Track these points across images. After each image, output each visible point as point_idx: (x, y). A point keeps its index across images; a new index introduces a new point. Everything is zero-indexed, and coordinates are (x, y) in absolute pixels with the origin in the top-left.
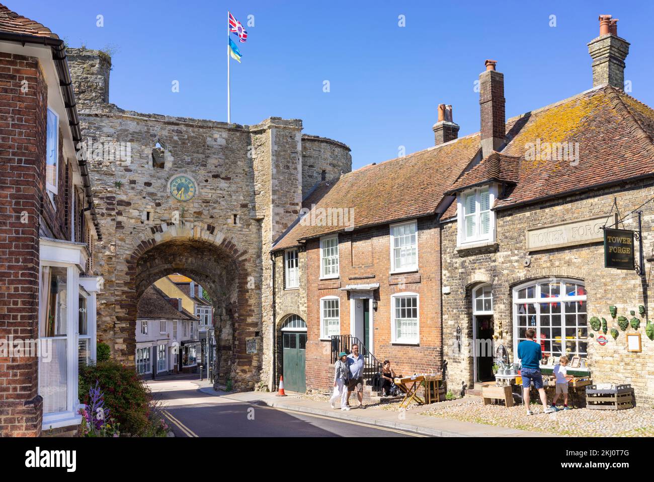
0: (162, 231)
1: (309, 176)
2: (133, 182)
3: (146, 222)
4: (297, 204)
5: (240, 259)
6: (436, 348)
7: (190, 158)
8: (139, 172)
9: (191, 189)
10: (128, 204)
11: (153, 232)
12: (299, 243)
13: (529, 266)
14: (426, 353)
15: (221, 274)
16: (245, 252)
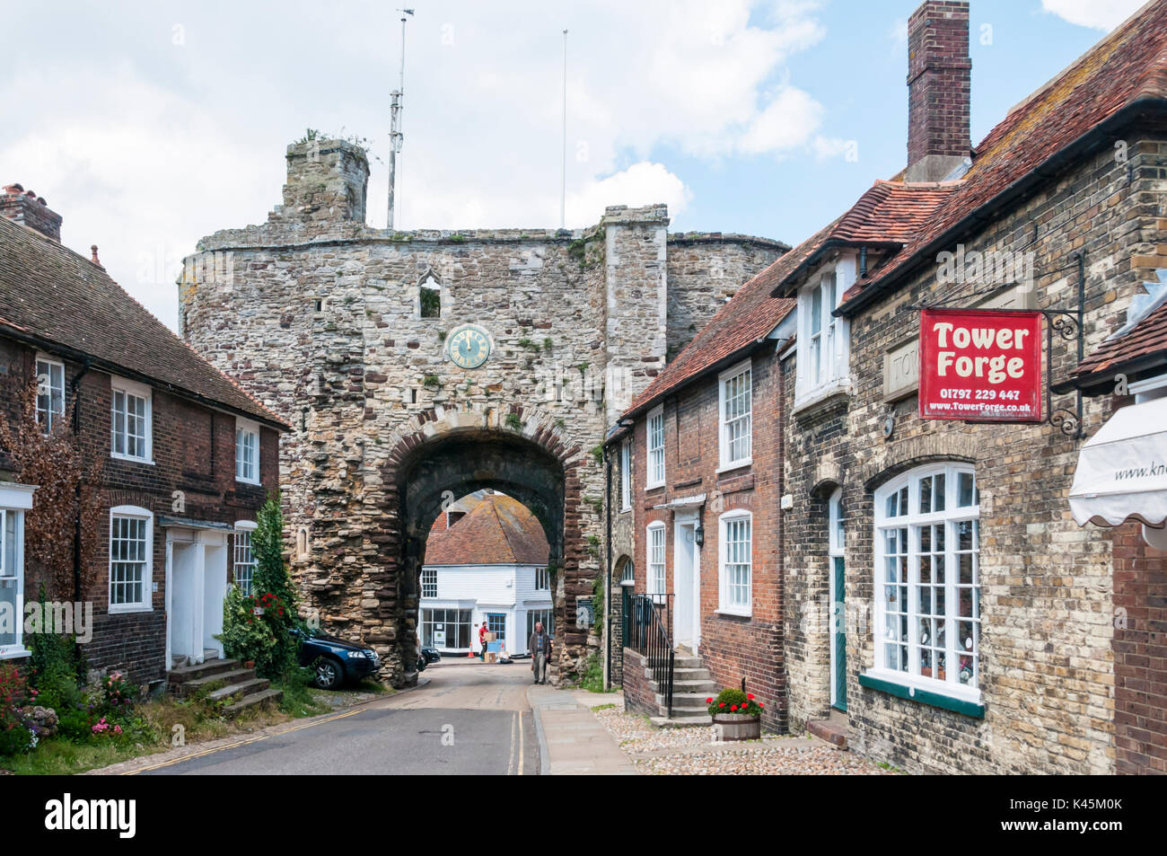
0: (435, 419)
1: (699, 308)
2: (390, 343)
3: (410, 406)
4: (657, 359)
5: (568, 461)
6: (771, 627)
7: (481, 296)
8: (399, 326)
9: (481, 348)
10: (383, 380)
11: (422, 422)
12: (621, 426)
13: (890, 439)
14: (760, 634)
15: (555, 488)
16: (576, 450)
